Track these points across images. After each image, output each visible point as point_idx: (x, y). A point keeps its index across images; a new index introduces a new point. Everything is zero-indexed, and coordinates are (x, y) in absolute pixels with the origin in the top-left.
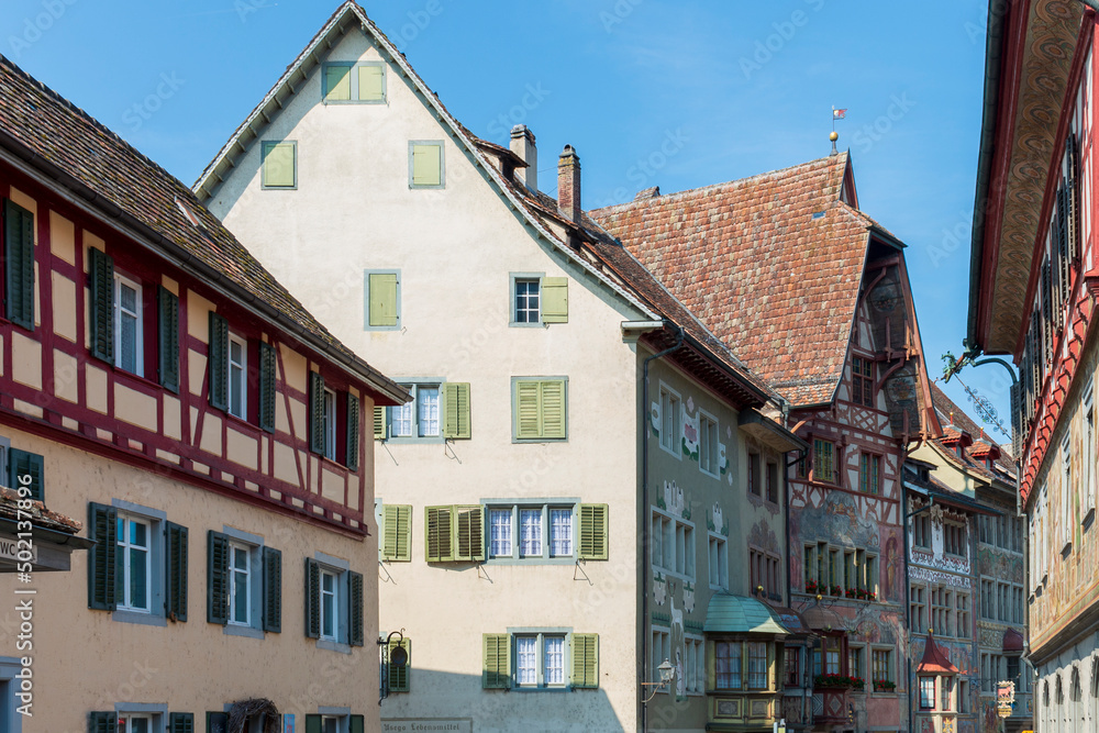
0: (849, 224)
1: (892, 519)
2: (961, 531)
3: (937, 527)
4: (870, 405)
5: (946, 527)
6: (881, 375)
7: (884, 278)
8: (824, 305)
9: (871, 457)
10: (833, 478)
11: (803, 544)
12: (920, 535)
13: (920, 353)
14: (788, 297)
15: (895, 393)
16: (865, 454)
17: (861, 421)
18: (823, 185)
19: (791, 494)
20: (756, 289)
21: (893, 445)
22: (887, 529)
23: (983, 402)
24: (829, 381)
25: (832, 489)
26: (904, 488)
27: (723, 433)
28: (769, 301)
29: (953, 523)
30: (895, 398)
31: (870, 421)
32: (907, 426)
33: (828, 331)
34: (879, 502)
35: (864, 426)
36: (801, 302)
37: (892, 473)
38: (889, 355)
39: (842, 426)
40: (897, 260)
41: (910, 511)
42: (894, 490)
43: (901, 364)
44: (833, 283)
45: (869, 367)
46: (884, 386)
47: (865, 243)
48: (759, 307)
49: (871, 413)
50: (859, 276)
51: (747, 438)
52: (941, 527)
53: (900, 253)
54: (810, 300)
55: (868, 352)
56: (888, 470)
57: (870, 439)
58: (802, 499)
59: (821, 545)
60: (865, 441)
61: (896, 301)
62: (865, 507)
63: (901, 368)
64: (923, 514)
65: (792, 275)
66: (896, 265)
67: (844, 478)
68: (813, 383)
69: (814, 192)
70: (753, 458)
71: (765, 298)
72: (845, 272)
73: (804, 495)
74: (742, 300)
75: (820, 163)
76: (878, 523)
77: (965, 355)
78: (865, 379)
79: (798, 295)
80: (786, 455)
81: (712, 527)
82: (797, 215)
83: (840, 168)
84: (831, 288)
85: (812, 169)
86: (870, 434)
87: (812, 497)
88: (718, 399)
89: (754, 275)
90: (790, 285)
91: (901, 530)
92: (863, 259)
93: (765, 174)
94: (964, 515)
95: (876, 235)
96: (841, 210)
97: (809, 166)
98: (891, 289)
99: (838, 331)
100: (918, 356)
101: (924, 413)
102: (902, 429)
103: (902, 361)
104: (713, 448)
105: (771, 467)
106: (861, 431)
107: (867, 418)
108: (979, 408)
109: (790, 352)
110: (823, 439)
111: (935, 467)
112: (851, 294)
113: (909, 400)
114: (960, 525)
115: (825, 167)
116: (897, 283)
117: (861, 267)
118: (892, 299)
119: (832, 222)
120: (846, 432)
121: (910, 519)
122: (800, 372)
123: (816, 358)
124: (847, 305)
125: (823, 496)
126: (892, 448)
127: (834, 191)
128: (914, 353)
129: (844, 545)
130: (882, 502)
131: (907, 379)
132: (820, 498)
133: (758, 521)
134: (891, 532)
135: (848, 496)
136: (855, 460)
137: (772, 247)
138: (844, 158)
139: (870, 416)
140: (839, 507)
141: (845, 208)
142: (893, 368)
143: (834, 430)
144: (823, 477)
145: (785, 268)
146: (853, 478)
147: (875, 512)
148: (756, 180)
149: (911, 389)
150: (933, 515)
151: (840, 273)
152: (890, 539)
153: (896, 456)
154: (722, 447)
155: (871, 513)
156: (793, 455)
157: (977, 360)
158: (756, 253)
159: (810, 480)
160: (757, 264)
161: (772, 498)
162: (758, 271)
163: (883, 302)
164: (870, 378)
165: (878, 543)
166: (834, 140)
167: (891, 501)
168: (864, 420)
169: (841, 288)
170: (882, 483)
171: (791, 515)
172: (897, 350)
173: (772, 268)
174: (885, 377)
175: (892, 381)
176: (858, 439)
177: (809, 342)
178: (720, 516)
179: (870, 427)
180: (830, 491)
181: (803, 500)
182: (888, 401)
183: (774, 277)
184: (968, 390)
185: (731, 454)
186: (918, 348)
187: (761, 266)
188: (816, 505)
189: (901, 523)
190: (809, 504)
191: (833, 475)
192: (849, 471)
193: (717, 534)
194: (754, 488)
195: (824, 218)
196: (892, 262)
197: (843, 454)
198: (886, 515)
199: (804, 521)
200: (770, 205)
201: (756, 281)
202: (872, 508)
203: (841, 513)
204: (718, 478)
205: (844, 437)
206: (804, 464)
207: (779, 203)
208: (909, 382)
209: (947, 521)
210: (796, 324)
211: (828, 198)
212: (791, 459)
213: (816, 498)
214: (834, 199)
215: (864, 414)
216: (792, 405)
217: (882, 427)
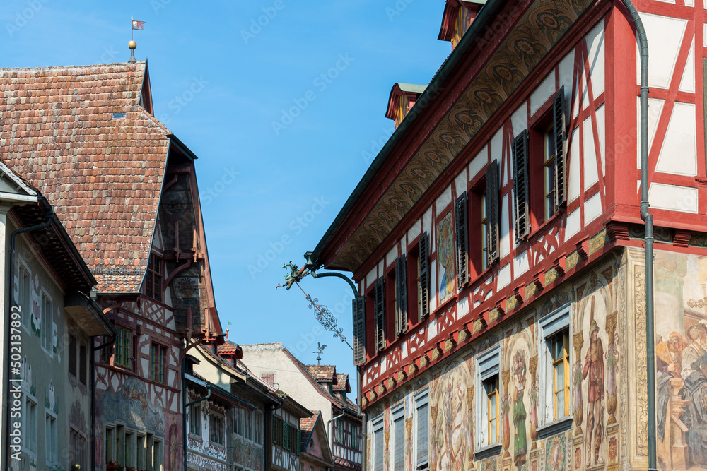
0: (149, 129)
1: (174, 408)
2: (220, 421)
3: (205, 417)
4: (159, 299)
5: (211, 416)
6: (169, 274)
7: (175, 184)
8: (127, 201)
9: (159, 348)
10: (130, 365)
11: (105, 425)
12: (194, 424)
13: (205, 257)
14: (91, 188)
15: (181, 291)
16: (154, 345)
17: (152, 314)
18: (123, 89)
19: (96, 377)
20: (57, 176)
21: (176, 339)
22: (171, 416)
23: (323, 311)
24: (135, 273)
25: (129, 375)
26: (184, 379)
27: (55, 312)
28: (72, 190)
29: (216, 414)
30: (180, 295)
31: (159, 314)
32: (190, 321)
33: (132, 226)
34: (164, 390)
35: (155, 318)
36: (104, 195)
37: (175, 364)
38: (178, 255)
39: (136, 317)
40: (189, 169)
41: (187, 402)
42: (176, 379)
43: (188, 265)
44: (135, 181)
45: (158, 265)
46: (170, 284)
47: (166, 149)
48: (62, 194)
49: (160, 307)
50: (161, 179)
51: (69, 319)
52: (207, 417)
53: (192, 163)
54: (113, 194)
55: (158, 250)
56: (172, 362)
57: (158, 331)
58: (104, 382)
59: (119, 427)
60: (155, 333)
61: (185, 206)
62: (153, 395)
63: (188, 269)
64: (196, 405)
65: (94, 168)
66: (187, 173)
67: (138, 366)
68: (119, 274)
69: (114, 93)
70: (73, 340)
71: (67, 186)
72: (147, 173)
73: (106, 379)
74: (43, 185)
75: (119, 67)
76: (164, 410)
77: (307, 266)
78: (156, 275)
79: (100, 188)
80: (92, 339)
81: (48, 405)
82: (97, 112)
83: (139, 76)
84: (134, 186)
85: (111, 71)
86: (160, 326)
87: (112, 381)
88: (53, 279)
89: (55, 162)
90: (93, 178)
91: (181, 417)
92: (164, 164)
93: (63, 67)
94: (223, 408)
95: (175, 144)
96: (141, 114)
97: (107, 68)
98: (181, 195)
99: (142, 227)
100: (204, 260)
101: (207, 312)
102: (186, 324)
103: (189, 262)
104: (49, 326)
105: (83, 349)
106: (152, 322)
107: (157, 311)
108: (319, 315)
109: (94, 241)
110: (123, 327)
111: (197, 362)
112: (154, 194)
113: (194, 299)
114: (220, 416)
115: (124, 72)
116: (187, 190)
117: (163, 171)
118: (182, 204)
119: (132, 124)
120: (140, 323)
121: (187, 408)
122: (106, 261)
123: (121, 250)
124: (150, 204)
125: (121, 381)
126: (175, 341)
127: (134, 96)
128: (200, 257)
129: (138, 428)
130: (167, 390)
131: (192, 279)
132: (118, 383)
133: (75, 401)
134: (173, 419)
135: (141, 383)
136: (146, 350)
137: (72, 138)
138: (143, 67)
139: (159, 310)
140: (133, 393)
141: (144, 114)
142: (180, 268)
143: (131, 319)
144: (122, 364)
145: (86, 160)
146: (145, 367)
147: (161, 399)
148: (54, 71)
149: (195, 289)
150: (203, 406)
151: (142, 173)
152: (172, 425)
153: (178, 349)
154: (54, 327)
155: (158, 400)
156: (98, 340)
157: (318, 272)
158: (56, 141)
159: (112, 364)
160: (57, 152)
161: (83, 380)
162: (60, 159)
163: (173, 206)
164: (159, 274)
165: (163, 428)
166: (133, 48)
167: (173, 390)
168: (154, 312)
169: (143, 187)
170: (167, 373)
171: (96, 396)
172: (184, 251)
173: (74, 159)
174: (172, 275)
175: (178, 279)
176: (149, 330)
177: (114, 233)
178: (53, 393)
179: (159, 319)
180: (127, 377)
181: (105, 384)
182: (174, 297)
183: (76, 167)
184: (308, 298)
185: (59, 334)
186: (203, 251)
187: (62, 154)
188: (115, 390)
189: (181, 412)
190: (110, 388)
191: (130, 362)
192: (141, 359)
193: (51, 411)
194: (72, 370)
195: (124, 120)
196: (184, 170)
197: (138, 343)
198: (169, 402)
199: (105, 404)
200: (70, 98)
201: (58, 167)
202: (159, 395)
203: (135, 398)
204: (52, 356)
205: (138, 327)
206: (107, 350)
207: (79, 98)
208: (194, 282)
209: (212, 412)
210: (100, 215)
211: (128, 101)
212: (97, 344)
213: (115, 382)
214: (134, 103)
215: (154, 307)
216: (100, 292)
217: (168, 321)
